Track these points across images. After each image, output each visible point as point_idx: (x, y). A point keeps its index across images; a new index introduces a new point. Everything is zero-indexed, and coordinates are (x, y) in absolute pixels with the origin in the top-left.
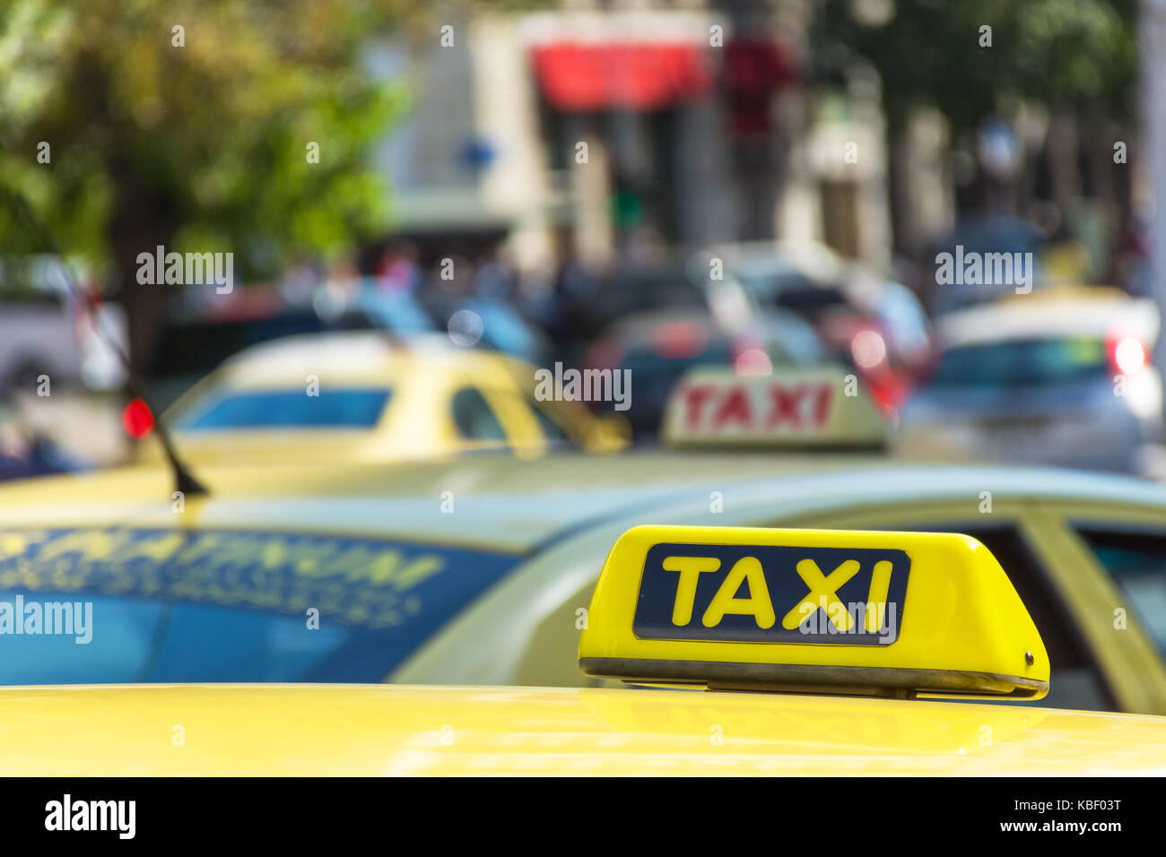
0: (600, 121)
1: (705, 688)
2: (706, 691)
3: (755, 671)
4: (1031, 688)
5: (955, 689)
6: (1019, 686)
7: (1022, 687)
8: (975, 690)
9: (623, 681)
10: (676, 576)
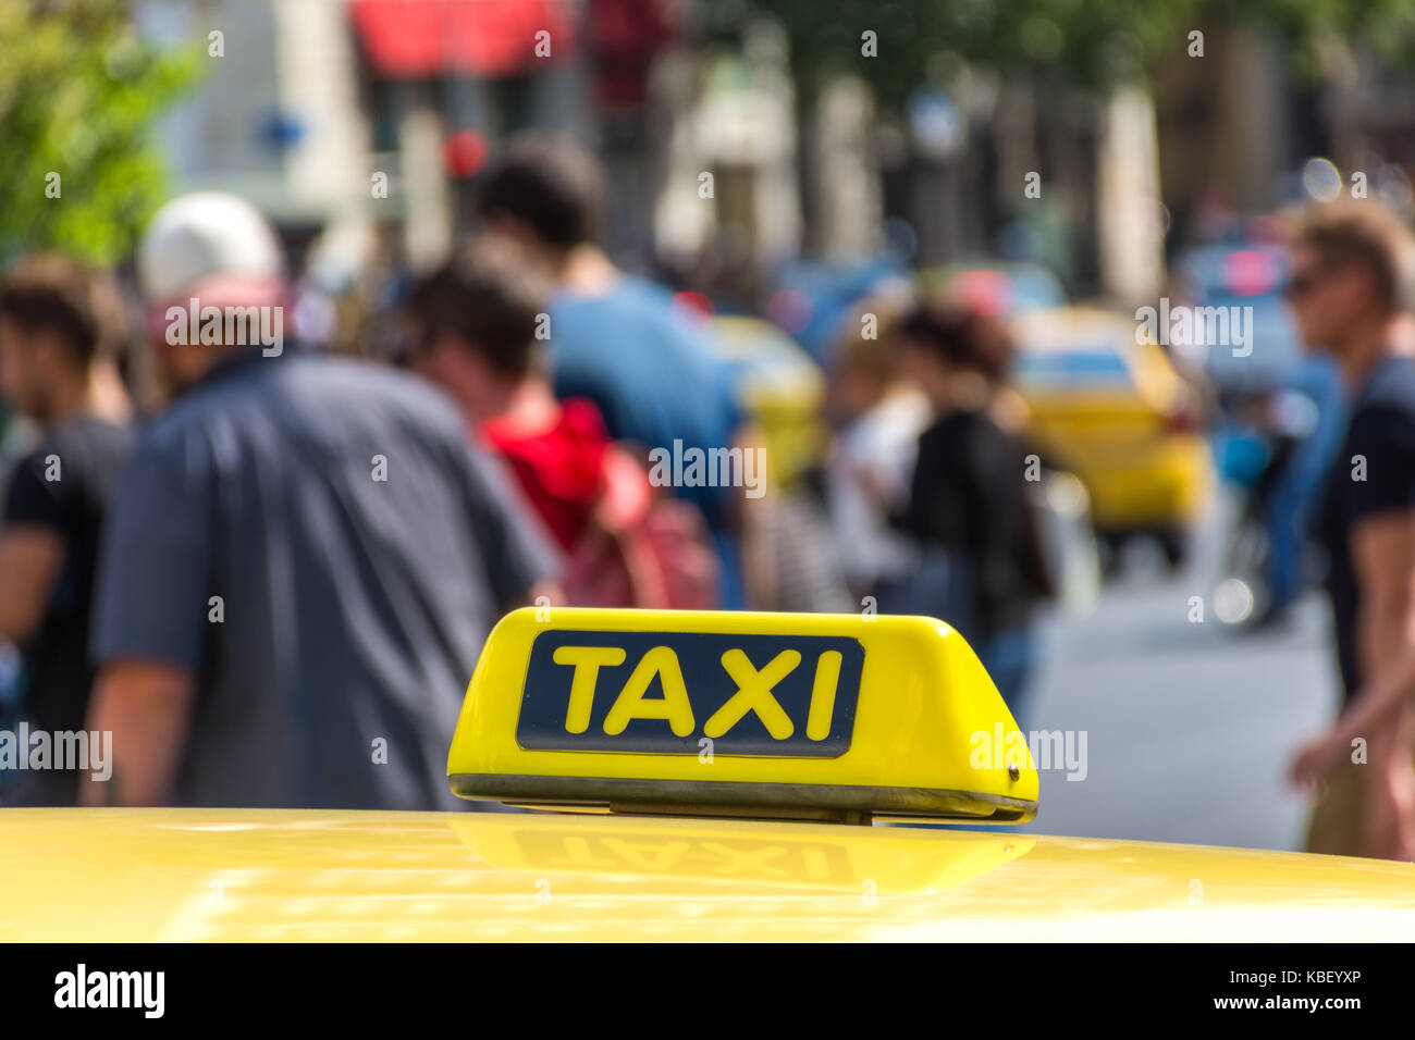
0: (436, 89)
1: (607, 811)
2: (608, 815)
3: (670, 789)
4: (1016, 810)
5: (922, 811)
6: (1000, 807)
7: (1005, 808)
8: (946, 812)
9: (505, 803)
10: (569, 671)
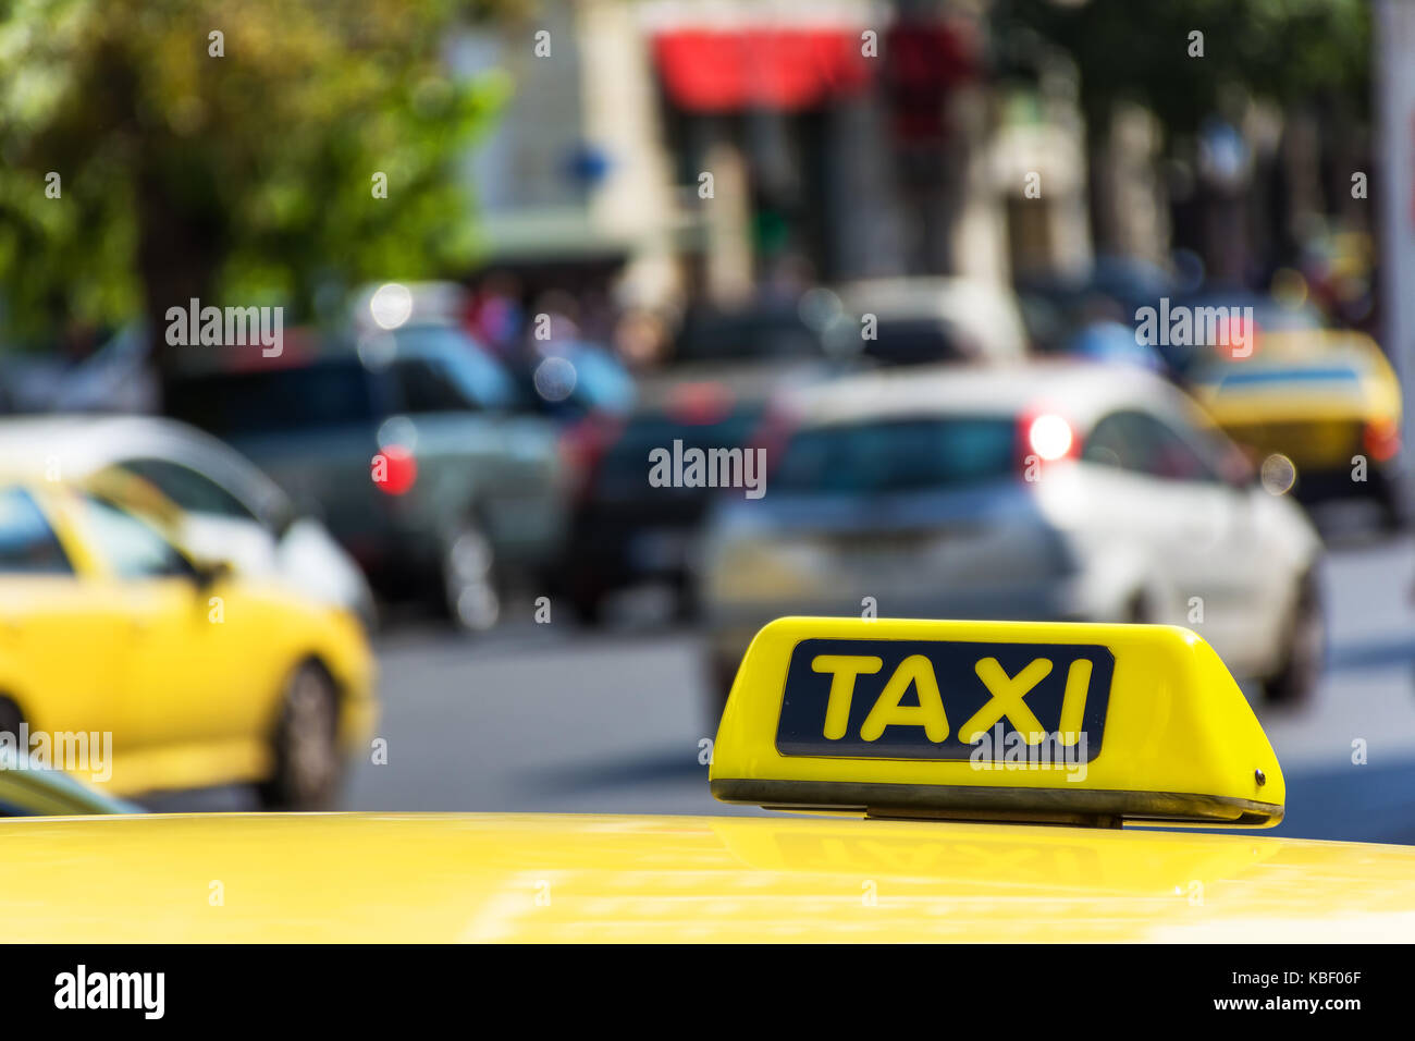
1: (865, 815)
2: (866, 819)
3: (926, 793)
4: (1262, 814)
5: (1170, 815)
6: (1247, 811)
7: (1252, 812)
8: (1194, 816)
9: (764, 808)
10: (828, 678)
